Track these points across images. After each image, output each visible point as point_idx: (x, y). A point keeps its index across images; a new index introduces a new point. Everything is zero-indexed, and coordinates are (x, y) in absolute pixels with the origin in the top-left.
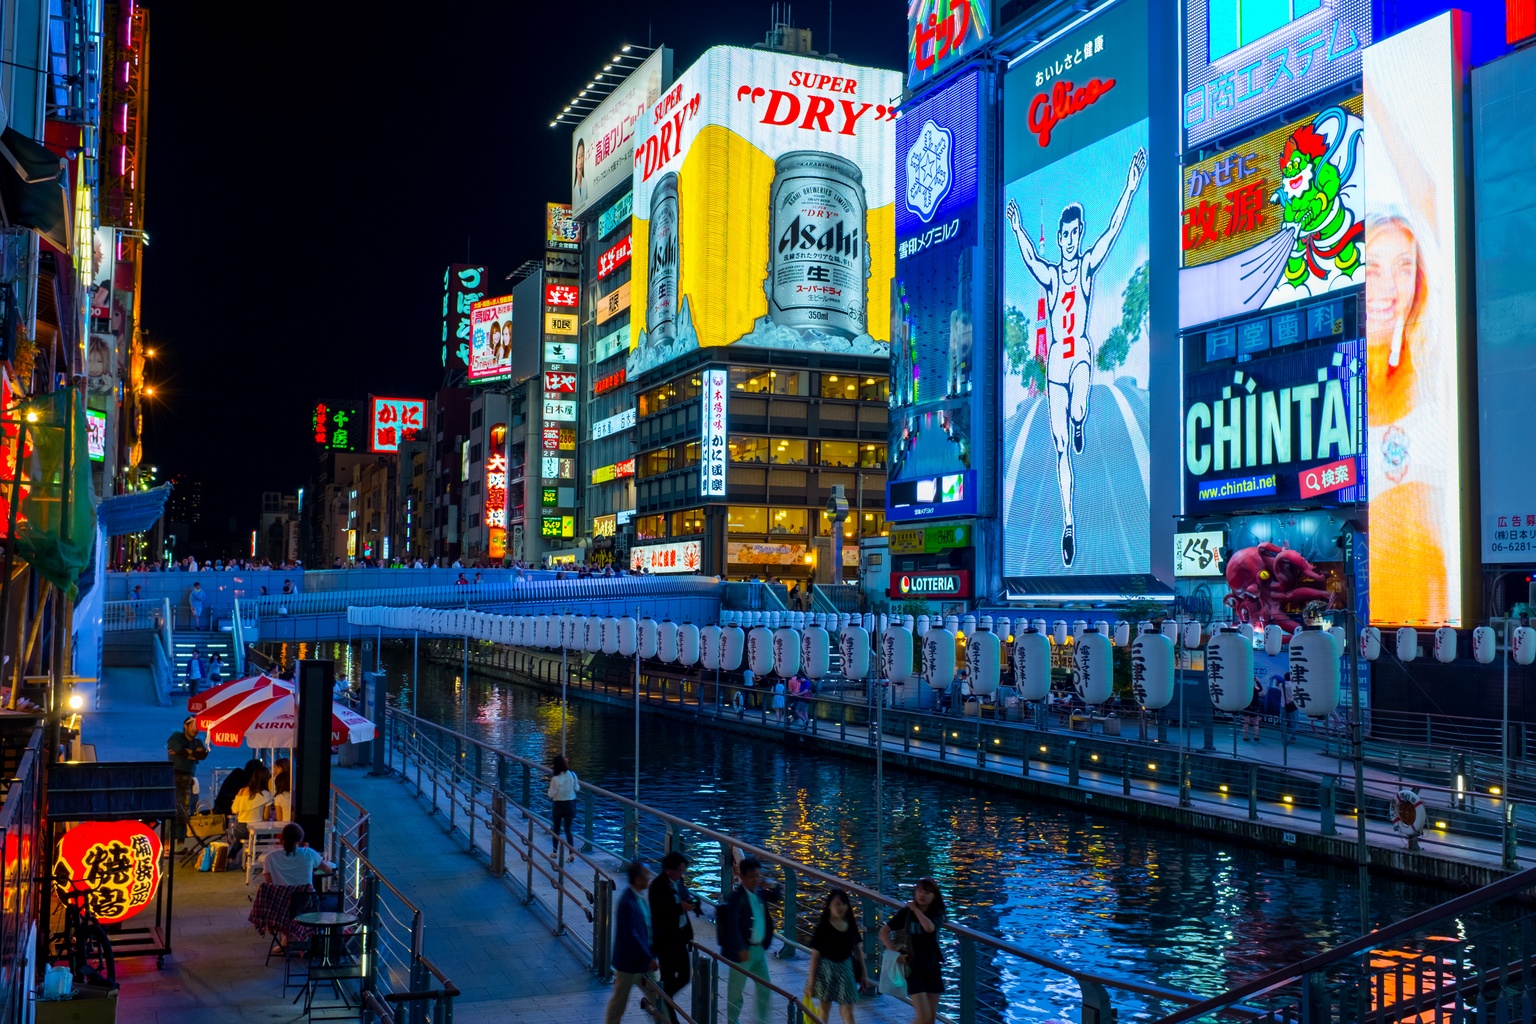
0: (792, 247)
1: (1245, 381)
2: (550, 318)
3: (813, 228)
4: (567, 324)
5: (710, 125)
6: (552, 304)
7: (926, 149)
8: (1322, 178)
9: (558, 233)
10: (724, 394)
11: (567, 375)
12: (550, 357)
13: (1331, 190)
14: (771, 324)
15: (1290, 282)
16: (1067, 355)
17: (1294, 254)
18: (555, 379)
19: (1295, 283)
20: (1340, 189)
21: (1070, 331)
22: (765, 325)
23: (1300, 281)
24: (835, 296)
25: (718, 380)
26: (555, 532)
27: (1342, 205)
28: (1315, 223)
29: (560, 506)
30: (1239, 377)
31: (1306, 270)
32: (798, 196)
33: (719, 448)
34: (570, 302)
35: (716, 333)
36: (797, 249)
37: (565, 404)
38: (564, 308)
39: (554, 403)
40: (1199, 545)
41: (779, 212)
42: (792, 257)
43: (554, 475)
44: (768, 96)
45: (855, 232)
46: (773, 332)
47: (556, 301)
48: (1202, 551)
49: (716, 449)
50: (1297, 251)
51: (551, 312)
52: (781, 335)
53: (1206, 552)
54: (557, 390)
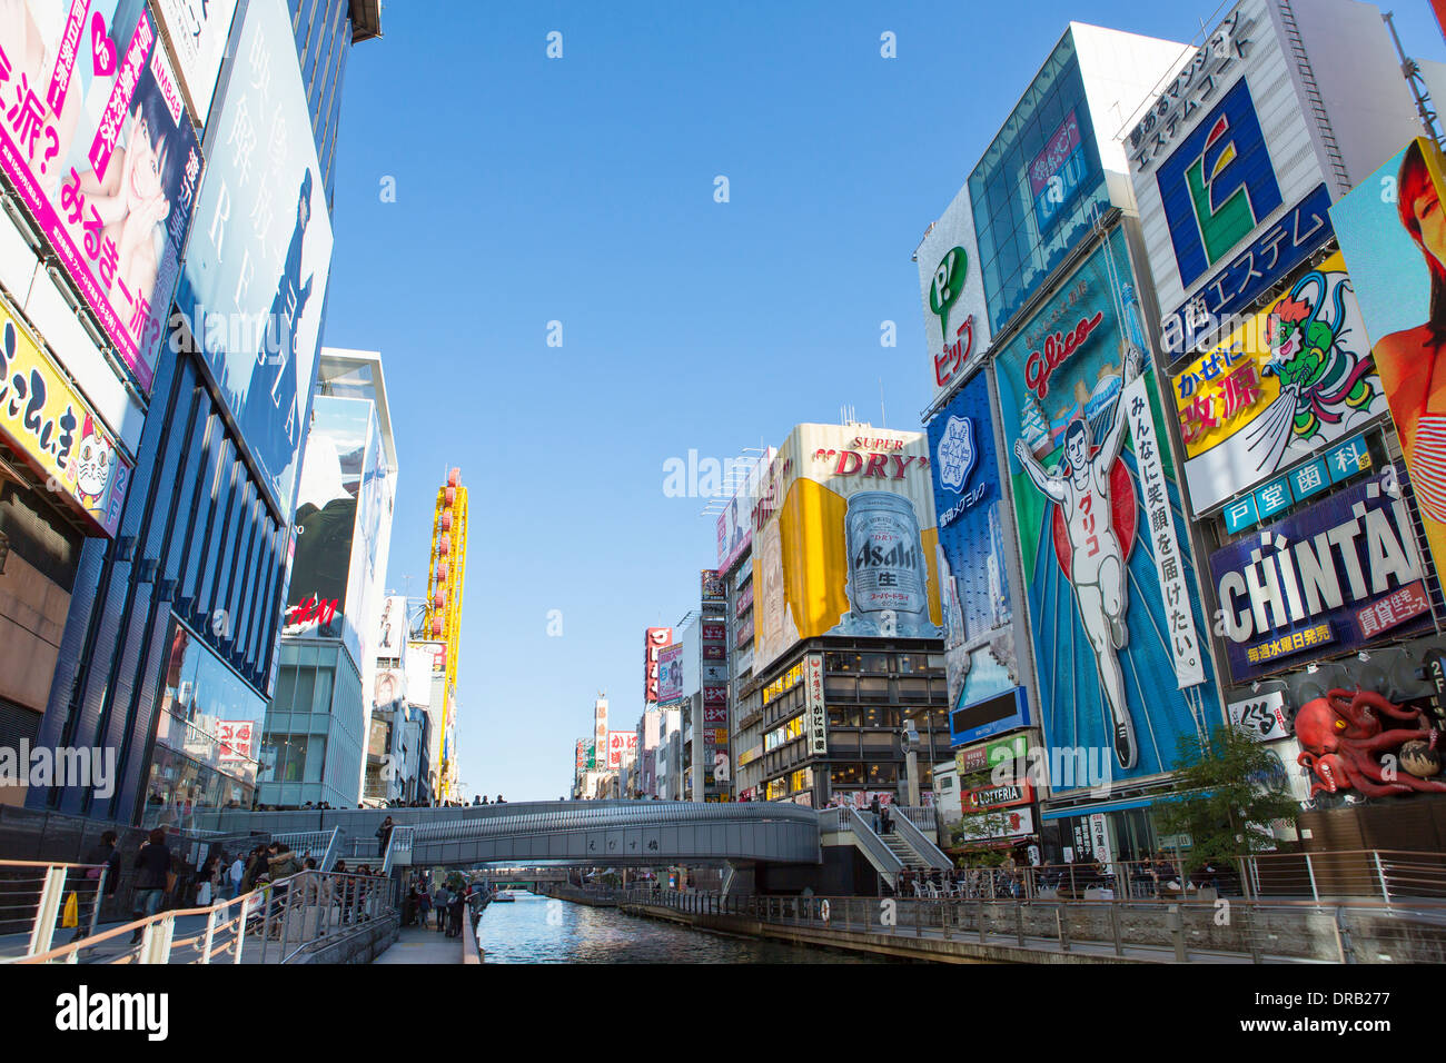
0: (866, 564)
1: (1273, 539)
3: (880, 549)
7: (952, 438)
8: (1312, 335)
11: (719, 689)
13: (1325, 342)
14: (856, 619)
15: (1301, 436)
16: (1091, 554)
17: (1299, 411)
19: (1307, 436)
20: (1334, 338)
21: (1091, 532)
22: (850, 620)
23: (1312, 431)
24: (904, 601)
25: (815, 662)
27: (1340, 352)
28: (1315, 377)
30: (1266, 538)
31: (1315, 420)
34: (720, 637)
36: (870, 566)
40: (1257, 711)
45: (912, 548)
47: (710, 636)
48: (1262, 716)
50: (1301, 407)
52: (864, 626)
53: (1266, 716)
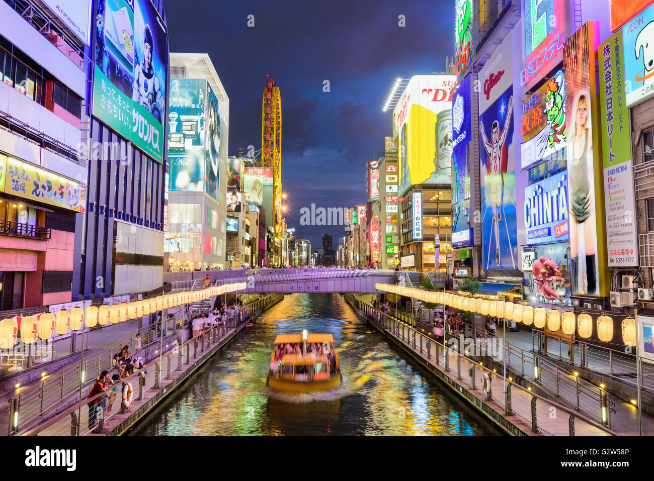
0: (445, 145)
1: (539, 189)
2: (387, 177)
4: (393, 178)
5: (413, 105)
6: (388, 172)
7: (458, 105)
9: (389, 147)
10: (420, 201)
11: (394, 196)
12: (388, 190)
14: (437, 174)
18: (390, 198)
20: (562, 105)
21: (496, 171)
22: (435, 175)
23: (552, 145)
25: (418, 196)
26: (391, 252)
27: (563, 111)
28: (556, 120)
29: (393, 242)
31: (554, 140)
32: (447, 126)
33: (419, 221)
34: (394, 171)
35: (416, 179)
36: (447, 146)
37: (393, 206)
38: (392, 173)
39: (390, 206)
40: (528, 257)
41: (439, 133)
42: (445, 149)
43: (390, 232)
44: (434, 92)
46: (438, 177)
47: (389, 171)
48: (529, 260)
49: (417, 221)
50: (551, 133)
51: (388, 174)
52: (441, 178)
54: (391, 202)
